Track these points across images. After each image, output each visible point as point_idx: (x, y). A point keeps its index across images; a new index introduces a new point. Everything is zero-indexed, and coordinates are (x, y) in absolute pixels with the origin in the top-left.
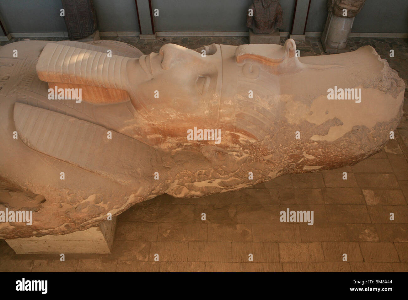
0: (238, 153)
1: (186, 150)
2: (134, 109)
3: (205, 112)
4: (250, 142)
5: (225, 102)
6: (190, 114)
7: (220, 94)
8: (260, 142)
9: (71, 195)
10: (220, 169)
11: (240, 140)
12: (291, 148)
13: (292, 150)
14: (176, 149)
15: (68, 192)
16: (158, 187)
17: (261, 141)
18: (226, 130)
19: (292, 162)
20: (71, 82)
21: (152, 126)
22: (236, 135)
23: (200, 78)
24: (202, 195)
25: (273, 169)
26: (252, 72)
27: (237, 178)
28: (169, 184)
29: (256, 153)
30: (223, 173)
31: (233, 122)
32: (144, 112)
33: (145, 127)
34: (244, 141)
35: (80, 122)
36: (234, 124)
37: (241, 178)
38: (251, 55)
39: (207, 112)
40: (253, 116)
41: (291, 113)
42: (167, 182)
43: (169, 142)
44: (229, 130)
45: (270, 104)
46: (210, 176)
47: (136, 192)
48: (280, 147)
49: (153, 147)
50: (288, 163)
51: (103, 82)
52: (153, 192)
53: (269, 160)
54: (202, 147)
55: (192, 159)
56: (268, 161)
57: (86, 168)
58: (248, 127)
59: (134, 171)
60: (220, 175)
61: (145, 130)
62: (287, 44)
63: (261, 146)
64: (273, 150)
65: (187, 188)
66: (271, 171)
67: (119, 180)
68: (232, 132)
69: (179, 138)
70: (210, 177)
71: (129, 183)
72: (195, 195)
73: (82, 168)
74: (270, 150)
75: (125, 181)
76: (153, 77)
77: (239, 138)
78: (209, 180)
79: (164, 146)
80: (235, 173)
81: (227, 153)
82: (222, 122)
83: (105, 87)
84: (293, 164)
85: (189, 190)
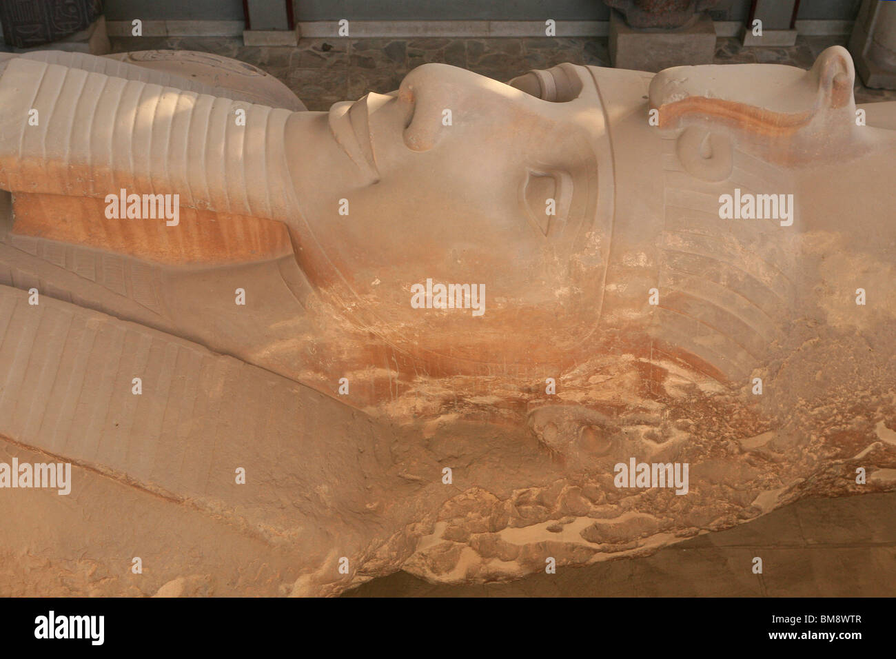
0: (657, 430)
1: (472, 419)
2: (307, 283)
3: (557, 293)
4: (701, 393)
5: (627, 260)
6: (504, 300)
7: (610, 232)
8: (736, 392)
9: (103, 582)
10: (592, 484)
11: (669, 384)
12: (835, 411)
13: (839, 418)
14: (436, 416)
15: (90, 572)
16: (386, 547)
17: (739, 388)
18: (625, 352)
19: (836, 457)
20: (95, 191)
21: (369, 342)
22: (654, 367)
23: (534, 177)
24: (524, 574)
25: (770, 480)
26: (710, 157)
27: (649, 512)
28: (418, 536)
29: (715, 428)
30: (601, 498)
31: (650, 325)
32: (343, 294)
33: (340, 343)
34: (679, 387)
35: (124, 327)
36: (653, 333)
37: (662, 512)
38: (704, 100)
39: (563, 291)
40: (717, 305)
41: (838, 293)
42: (413, 529)
43: (419, 394)
44: (631, 352)
45: (770, 265)
46: (559, 506)
47: (317, 568)
48: (798, 405)
49: (363, 410)
50: (822, 459)
51: (207, 191)
52: (366, 566)
53: (761, 450)
54: (533, 410)
55: (494, 451)
56: (757, 454)
57: (153, 488)
58: (698, 341)
59: (308, 496)
60: (590, 504)
61: (340, 352)
62: (827, 63)
63: (738, 406)
64: (776, 418)
65: (474, 549)
66: (765, 487)
67: (262, 527)
68: (643, 360)
69: (459, 380)
70: (558, 509)
71: (295, 535)
72: (502, 574)
73: (138, 487)
74: (769, 417)
75: (281, 531)
76: (376, 177)
77: (663, 379)
78: (551, 523)
79: (399, 409)
80: (642, 497)
81: (618, 430)
82: (611, 326)
83: (212, 209)
84: (837, 464)
85: (482, 557)
